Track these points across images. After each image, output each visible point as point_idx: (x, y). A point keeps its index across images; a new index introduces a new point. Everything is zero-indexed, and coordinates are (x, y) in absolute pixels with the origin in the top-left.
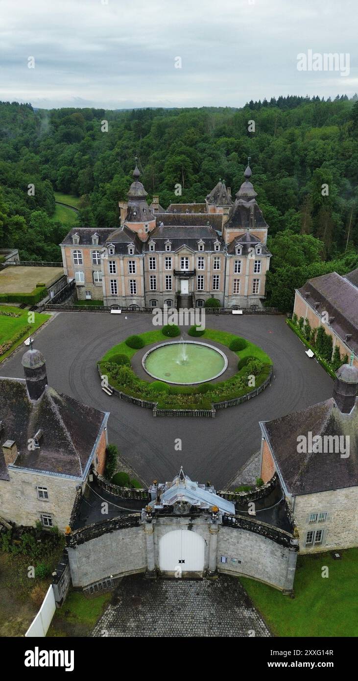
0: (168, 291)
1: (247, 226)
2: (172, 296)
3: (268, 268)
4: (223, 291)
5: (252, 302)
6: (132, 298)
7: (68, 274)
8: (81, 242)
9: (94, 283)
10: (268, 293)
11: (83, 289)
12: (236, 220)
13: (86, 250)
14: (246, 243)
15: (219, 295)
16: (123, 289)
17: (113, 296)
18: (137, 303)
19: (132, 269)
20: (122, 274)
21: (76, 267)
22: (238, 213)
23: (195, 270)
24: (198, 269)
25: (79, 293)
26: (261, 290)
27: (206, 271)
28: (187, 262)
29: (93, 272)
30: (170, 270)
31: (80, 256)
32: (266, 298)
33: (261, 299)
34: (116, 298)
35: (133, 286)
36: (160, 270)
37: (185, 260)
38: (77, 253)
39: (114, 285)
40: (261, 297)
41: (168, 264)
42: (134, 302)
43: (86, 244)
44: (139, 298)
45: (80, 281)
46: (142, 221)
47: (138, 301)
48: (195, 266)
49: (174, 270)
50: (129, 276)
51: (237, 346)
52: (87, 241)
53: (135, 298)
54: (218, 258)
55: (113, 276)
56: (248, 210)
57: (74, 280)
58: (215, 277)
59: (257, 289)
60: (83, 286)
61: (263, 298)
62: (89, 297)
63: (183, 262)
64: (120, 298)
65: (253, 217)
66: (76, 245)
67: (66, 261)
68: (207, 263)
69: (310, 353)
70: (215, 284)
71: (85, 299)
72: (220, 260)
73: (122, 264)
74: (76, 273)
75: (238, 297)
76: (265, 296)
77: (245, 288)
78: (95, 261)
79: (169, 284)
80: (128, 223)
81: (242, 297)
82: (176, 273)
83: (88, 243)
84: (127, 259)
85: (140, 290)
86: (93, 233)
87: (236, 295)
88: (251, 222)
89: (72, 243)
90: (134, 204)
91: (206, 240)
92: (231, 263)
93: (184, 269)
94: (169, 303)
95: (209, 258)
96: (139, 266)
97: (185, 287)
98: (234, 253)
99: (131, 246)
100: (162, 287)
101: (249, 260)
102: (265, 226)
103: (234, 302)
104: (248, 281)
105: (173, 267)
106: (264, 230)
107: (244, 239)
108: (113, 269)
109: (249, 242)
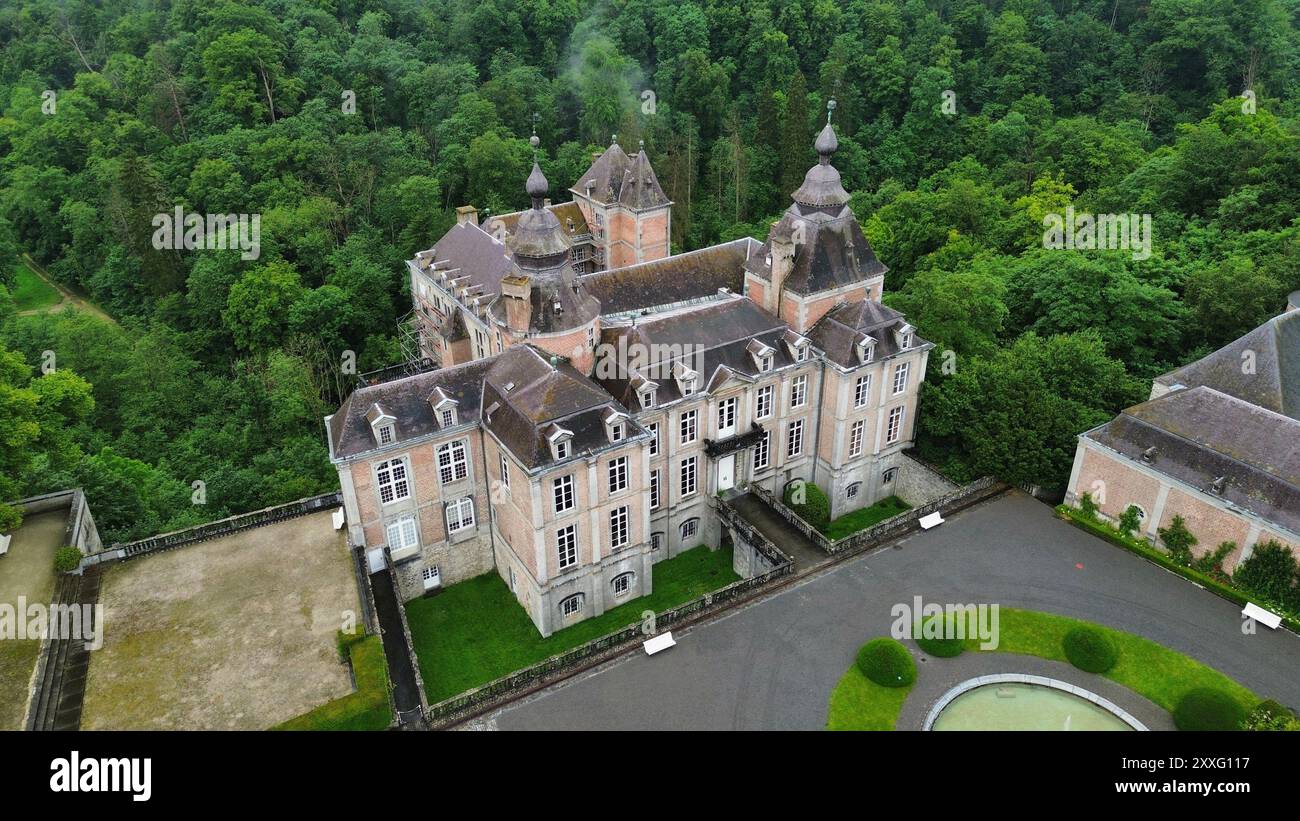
0: (686, 500)
1: (847, 280)
2: (696, 509)
3: (922, 378)
4: (812, 453)
5: (885, 465)
6: (615, 559)
7: (366, 540)
8: (403, 431)
9: (447, 537)
10: (921, 433)
11: (415, 567)
12: (820, 269)
13: (423, 450)
14: (874, 328)
15: (804, 468)
16: (594, 541)
17: (565, 572)
18: (631, 566)
19: (617, 480)
20: (594, 503)
21: (388, 512)
22: (820, 250)
23: (754, 425)
24: (758, 421)
25: (405, 579)
26: (904, 430)
27: (776, 419)
28: (730, 409)
29: (446, 505)
30: (694, 448)
31: (399, 473)
32: (913, 445)
33: (905, 452)
34: (574, 576)
35: (618, 525)
36: (672, 452)
37: (727, 406)
38: (390, 468)
40: (903, 446)
41: (686, 430)
42: (624, 567)
43: (421, 433)
44: (636, 551)
45: (403, 548)
46: (582, 324)
47: (635, 560)
48: (753, 415)
49: (706, 441)
50: (610, 502)
52: (417, 423)
53: (625, 555)
54: (802, 379)
55: (565, 517)
56: (840, 238)
57: (387, 551)
58: (792, 425)
59: (896, 429)
60: (413, 558)
61: (909, 445)
62: (432, 582)
63: (722, 412)
64: (586, 571)
65: (851, 254)
66: (388, 445)
67: (359, 504)
68: (779, 398)
70: (794, 443)
71: (421, 593)
72: (805, 382)
73: (591, 479)
74: (392, 526)
75: (860, 463)
76: (912, 441)
77: (874, 438)
78: (446, 474)
79: (688, 480)
80: (538, 336)
81: (868, 460)
82: (714, 450)
83: (425, 426)
85: (640, 528)
86: (429, 388)
87: (856, 459)
88: (851, 266)
89: (372, 442)
90: (546, 277)
91: (766, 339)
92: (841, 389)
93: (727, 432)
94: (689, 528)
95: (786, 385)
96: (639, 464)
97: (726, 474)
98: (854, 361)
99: (615, 417)
100: (675, 494)
101: (888, 372)
102: (876, 271)
103: (851, 478)
104: (882, 417)
105: (700, 434)
106: (878, 280)
107: (869, 319)
108: (564, 499)
109: (881, 323)
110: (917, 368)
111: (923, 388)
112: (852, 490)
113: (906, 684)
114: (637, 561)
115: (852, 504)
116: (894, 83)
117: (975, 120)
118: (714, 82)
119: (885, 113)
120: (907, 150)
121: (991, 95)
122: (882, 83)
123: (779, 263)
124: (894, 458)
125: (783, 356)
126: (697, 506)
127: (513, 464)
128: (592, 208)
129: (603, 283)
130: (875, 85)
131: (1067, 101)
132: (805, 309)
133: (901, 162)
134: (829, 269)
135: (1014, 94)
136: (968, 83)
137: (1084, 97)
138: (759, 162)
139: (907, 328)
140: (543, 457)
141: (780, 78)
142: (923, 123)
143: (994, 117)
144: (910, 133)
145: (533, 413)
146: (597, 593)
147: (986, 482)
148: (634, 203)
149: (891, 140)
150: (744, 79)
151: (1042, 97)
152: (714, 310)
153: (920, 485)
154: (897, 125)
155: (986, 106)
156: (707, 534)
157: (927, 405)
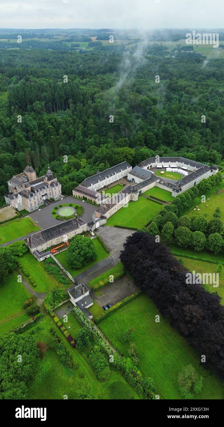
1: (53, 179)
4: (52, 195)
6: (35, 205)
7: (14, 207)
9: (20, 206)
10: (62, 192)
12: (50, 179)
13: (18, 199)
15: (52, 197)
16: (33, 204)
19: (34, 199)
20: (33, 201)
22: (50, 177)
24: (46, 193)
26: (61, 192)
27: (48, 193)
28: (44, 192)
29: (20, 203)
30: (41, 196)
34: (32, 207)
35: (35, 203)
36: (39, 196)
38: (15, 201)
39: (31, 204)
51: (71, 206)
55: (31, 202)
56: (52, 176)
57: (16, 207)
60: (18, 208)
62: (20, 210)
66: (15, 199)
67: (13, 204)
69: (83, 201)
70: (50, 194)
72: (50, 189)
73: (32, 199)
74: (16, 205)
77: (58, 193)
80: (26, 188)
81: (57, 195)
82: (43, 196)
83: (17, 197)
84: (33, 197)
85: (37, 203)
90: (26, 183)
91: (46, 186)
92: (54, 189)
93: (44, 194)
94: (42, 203)
95: (48, 190)
96: (36, 197)
97: (44, 198)
98: (54, 187)
99: (33, 194)
100: (40, 200)
101: (57, 187)
102: (56, 178)
103: (56, 197)
104: (58, 191)
105: (41, 195)
106: (56, 179)
107: (55, 183)
108: (30, 201)
109: (56, 183)
110: (60, 186)
111: (61, 188)
112: (57, 198)
113: (58, 209)
114: (37, 206)
115: (57, 199)
116: (73, 133)
117: (87, 139)
118: (40, 136)
119: (72, 139)
120: (76, 145)
121: (89, 134)
122: (71, 133)
123: (46, 178)
124: (60, 195)
125: (48, 187)
126: (42, 201)
127: (26, 199)
128: (26, 173)
129: (30, 182)
130: (69, 134)
131: (102, 134)
132: (50, 182)
133: (75, 148)
134: (51, 179)
135: (92, 134)
136: (85, 132)
137: (104, 133)
138: (50, 151)
139: (58, 183)
140: (28, 198)
141: (52, 133)
142: (78, 141)
143: (90, 138)
144: (76, 143)
145: (27, 195)
146: (34, 209)
147: (67, 195)
148: (31, 172)
149: (73, 144)
150: (46, 134)
151: (96, 135)
152: (41, 184)
153: (62, 196)
154: (74, 141)
155: (89, 136)
156: (43, 204)
157: (62, 190)
